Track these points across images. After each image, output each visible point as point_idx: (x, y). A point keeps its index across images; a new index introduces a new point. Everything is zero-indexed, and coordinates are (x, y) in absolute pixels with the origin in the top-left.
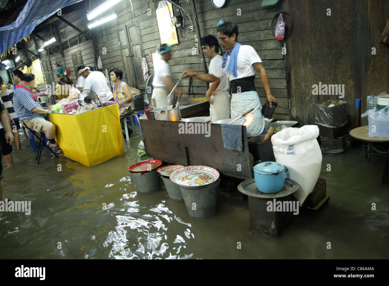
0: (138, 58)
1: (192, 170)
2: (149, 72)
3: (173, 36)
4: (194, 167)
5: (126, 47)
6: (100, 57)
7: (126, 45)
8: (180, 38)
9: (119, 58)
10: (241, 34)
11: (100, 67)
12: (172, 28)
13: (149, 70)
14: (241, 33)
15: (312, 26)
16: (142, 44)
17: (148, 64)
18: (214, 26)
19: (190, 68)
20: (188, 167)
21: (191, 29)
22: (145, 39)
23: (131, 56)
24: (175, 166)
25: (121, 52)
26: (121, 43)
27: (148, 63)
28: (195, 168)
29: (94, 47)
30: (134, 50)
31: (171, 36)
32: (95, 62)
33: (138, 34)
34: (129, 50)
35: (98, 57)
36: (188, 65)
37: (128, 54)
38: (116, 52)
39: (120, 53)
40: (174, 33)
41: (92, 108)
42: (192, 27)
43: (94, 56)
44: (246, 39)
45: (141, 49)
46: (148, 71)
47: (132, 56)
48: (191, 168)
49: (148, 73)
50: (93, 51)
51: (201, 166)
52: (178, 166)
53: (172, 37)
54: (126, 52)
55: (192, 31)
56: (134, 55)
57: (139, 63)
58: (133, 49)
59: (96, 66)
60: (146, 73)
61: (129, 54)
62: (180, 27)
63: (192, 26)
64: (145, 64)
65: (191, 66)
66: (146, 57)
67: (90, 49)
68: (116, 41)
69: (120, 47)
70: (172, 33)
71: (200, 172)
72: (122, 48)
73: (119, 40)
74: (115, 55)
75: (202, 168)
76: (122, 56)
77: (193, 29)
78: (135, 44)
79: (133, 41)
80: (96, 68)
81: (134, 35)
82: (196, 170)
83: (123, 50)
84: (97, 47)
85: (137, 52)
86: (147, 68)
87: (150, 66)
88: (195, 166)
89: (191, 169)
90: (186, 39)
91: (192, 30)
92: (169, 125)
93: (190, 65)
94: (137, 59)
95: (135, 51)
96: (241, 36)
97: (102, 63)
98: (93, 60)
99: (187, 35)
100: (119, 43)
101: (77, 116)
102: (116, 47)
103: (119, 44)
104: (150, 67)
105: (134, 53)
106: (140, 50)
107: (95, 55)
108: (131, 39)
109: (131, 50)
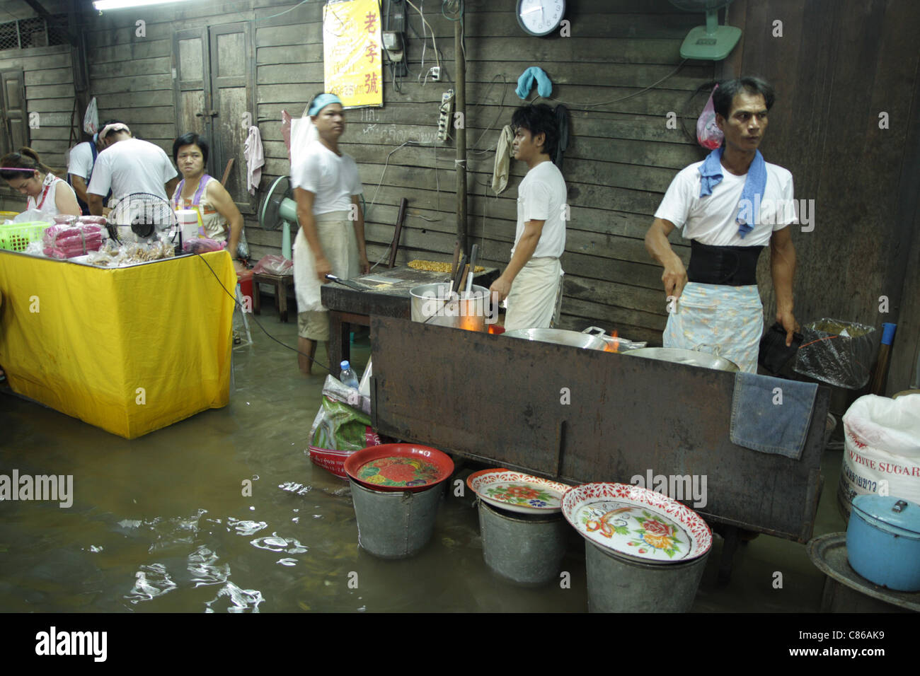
0: (234, 125)
1: (598, 496)
2: (263, 168)
3: (369, 83)
4: (601, 486)
5: (198, 88)
6: (94, 99)
7: (200, 82)
8: (389, 91)
9: (164, 115)
10: (586, 114)
11: (91, 129)
12: (372, 62)
13: (265, 161)
14: (588, 111)
15: (798, 130)
16: (254, 86)
17: (263, 145)
18: (508, 80)
19: (407, 177)
20: (586, 487)
21: (434, 74)
22: (268, 75)
23: (211, 113)
24: (500, 472)
25: (177, 100)
26: (179, 73)
27: (267, 143)
28: (605, 492)
29: (78, 67)
30: (223, 100)
31: (365, 83)
32: (74, 112)
33: (246, 59)
34: (206, 98)
35: (87, 99)
36: (401, 168)
37: (202, 107)
38: (156, 96)
39: (171, 100)
40: (374, 75)
41: (159, 253)
42: (436, 71)
43: (71, 93)
44: (600, 131)
45: (247, 100)
46: (262, 165)
47: (215, 116)
48: (593, 488)
49: (262, 171)
50: (71, 79)
51: (621, 486)
52: (509, 473)
53: (366, 85)
54: (197, 101)
55: (434, 79)
56: (222, 114)
57: (235, 140)
58: (222, 96)
59: (75, 123)
60: (255, 172)
61: (206, 109)
62: (398, 63)
63: (438, 68)
64: (258, 145)
65: (410, 171)
66: (260, 124)
67: (63, 71)
68: (162, 63)
69: (175, 85)
70: (368, 76)
71: (626, 506)
72: (181, 87)
73: (176, 64)
74: (151, 103)
75: (623, 492)
76: (177, 110)
77: (438, 75)
78: (232, 84)
79: (226, 75)
80: (76, 130)
81: (230, 58)
82: (608, 498)
83: (184, 95)
84: (90, 71)
85: (231, 107)
86: (260, 157)
87: (269, 151)
88: (604, 484)
89: (595, 493)
90: (409, 99)
91: (436, 77)
92: (508, 349)
93: (408, 169)
94: (229, 127)
95: (228, 105)
96: (587, 119)
97: (100, 118)
98: (69, 104)
99: (416, 90)
100: (174, 71)
101: (114, 275)
102: (159, 82)
103: (174, 76)
104: (272, 155)
105: (223, 107)
106: (245, 102)
107: (76, 92)
108: (220, 68)
109: (215, 97)
